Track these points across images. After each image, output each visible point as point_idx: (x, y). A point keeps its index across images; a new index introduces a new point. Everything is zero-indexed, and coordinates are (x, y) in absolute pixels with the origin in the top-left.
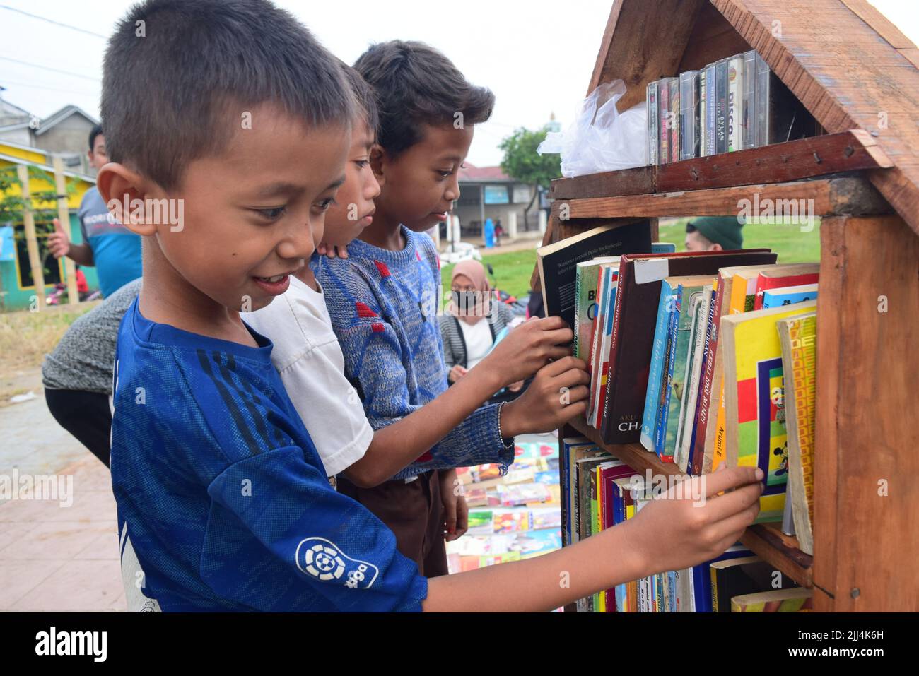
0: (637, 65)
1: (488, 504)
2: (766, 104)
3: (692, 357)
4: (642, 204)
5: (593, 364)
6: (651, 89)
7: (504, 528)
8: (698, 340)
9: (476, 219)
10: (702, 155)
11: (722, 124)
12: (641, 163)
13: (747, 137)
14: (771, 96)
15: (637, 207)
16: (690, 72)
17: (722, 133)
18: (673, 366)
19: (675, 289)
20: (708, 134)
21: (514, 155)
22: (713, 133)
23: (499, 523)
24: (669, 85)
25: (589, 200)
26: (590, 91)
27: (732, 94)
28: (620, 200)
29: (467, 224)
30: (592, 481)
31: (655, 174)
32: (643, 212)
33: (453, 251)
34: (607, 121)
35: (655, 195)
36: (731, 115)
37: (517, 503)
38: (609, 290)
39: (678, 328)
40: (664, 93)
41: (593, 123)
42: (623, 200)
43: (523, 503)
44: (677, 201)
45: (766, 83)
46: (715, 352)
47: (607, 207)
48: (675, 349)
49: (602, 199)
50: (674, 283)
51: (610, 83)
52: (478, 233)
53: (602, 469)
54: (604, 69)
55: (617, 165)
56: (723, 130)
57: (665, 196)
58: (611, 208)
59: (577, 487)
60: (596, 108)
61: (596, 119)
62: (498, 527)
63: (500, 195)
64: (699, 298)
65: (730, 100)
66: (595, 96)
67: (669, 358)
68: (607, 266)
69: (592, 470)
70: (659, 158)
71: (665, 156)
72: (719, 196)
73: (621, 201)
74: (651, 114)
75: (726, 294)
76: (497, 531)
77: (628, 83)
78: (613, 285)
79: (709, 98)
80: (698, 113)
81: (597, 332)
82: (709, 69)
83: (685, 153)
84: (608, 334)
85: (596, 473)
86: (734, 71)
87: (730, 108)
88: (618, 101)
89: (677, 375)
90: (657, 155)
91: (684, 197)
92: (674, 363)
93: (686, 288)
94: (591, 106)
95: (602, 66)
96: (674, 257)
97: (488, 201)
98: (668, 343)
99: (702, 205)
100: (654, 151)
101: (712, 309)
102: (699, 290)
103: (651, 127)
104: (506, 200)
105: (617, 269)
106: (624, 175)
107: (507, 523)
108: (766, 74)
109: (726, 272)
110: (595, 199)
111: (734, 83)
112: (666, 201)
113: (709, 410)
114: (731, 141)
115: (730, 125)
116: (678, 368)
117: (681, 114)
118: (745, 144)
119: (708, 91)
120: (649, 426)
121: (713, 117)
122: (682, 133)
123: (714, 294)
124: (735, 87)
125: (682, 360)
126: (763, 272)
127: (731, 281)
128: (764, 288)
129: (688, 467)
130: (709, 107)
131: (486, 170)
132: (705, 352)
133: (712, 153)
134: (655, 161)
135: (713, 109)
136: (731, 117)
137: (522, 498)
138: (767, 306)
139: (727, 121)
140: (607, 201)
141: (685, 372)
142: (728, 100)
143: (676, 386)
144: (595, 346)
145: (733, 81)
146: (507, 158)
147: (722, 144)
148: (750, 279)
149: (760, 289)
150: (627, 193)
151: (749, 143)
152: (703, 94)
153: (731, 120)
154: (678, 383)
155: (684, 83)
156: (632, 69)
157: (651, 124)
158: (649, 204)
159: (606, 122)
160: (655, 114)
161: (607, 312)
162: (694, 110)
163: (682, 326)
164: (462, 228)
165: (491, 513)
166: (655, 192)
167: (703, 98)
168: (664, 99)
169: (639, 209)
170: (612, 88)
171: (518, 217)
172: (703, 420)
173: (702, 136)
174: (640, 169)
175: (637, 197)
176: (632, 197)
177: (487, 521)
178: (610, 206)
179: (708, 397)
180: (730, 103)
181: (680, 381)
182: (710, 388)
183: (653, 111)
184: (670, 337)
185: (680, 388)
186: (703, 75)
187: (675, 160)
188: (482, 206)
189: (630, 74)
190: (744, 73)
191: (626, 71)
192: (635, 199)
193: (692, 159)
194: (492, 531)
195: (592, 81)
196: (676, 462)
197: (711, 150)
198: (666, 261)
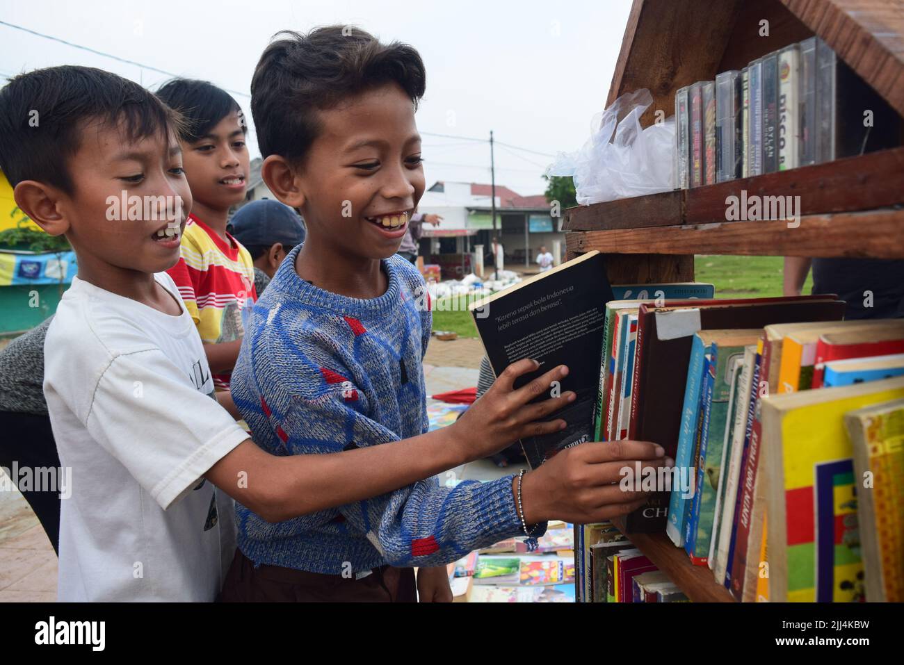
0: (665, 71)
1: (515, 550)
2: (830, 108)
3: (731, 437)
4: (668, 238)
5: (610, 430)
6: (681, 97)
7: (531, 578)
8: (737, 416)
9: (521, 248)
10: (745, 176)
11: (771, 135)
12: (669, 187)
13: (804, 153)
14: (839, 96)
15: (661, 242)
16: (729, 73)
17: (771, 148)
18: (706, 445)
19: (709, 348)
20: (752, 150)
21: (558, 184)
22: (758, 148)
23: (527, 572)
24: (701, 90)
25: (607, 232)
26: (609, 104)
27: (784, 97)
28: (642, 232)
29: (511, 252)
30: (609, 572)
31: (684, 201)
32: (669, 248)
33: (497, 279)
34: (628, 137)
35: (684, 227)
36: (782, 123)
37: (546, 551)
38: (627, 343)
39: (712, 397)
40: (696, 100)
41: (612, 140)
42: (645, 232)
43: (553, 550)
44: (711, 234)
45: (831, 78)
46: (759, 434)
47: (627, 240)
48: (708, 424)
49: (621, 231)
50: (708, 339)
51: (632, 93)
52: (522, 261)
53: (620, 560)
54: (624, 76)
55: (637, 189)
56: (772, 144)
57: (696, 228)
58: (632, 242)
59: (591, 576)
60: (615, 123)
61: (616, 137)
62: (525, 577)
63: (544, 223)
64: (739, 361)
65: (782, 105)
66: (615, 109)
67: (701, 434)
68: (625, 313)
69: (609, 558)
70: (691, 181)
71: (697, 178)
72: (767, 230)
73: (644, 234)
74: (681, 126)
75: (774, 361)
76: (523, 582)
77: (655, 94)
78: (631, 337)
79: (754, 103)
80: (739, 124)
81: (613, 392)
82: (752, 67)
83: (723, 174)
84: (625, 397)
85: (613, 562)
86: (786, 66)
87: (782, 114)
88: (643, 115)
89: (711, 457)
90: (688, 177)
91: (720, 230)
92: (707, 442)
93: (722, 348)
94: (610, 120)
95: (622, 72)
96: (709, 307)
97: (532, 230)
98: (700, 416)
99: (744, 240)
100: (684, 173)
101: (757, 378)
102: (740, 351)
103: (681, 143)
104: (550, 229)
105: (636, 318)
106: (647, 202)
107: (535, 573)
108: (830, 67)
109: (775, 332)
110: (613, 231)
111: (787, 82)
112: (696, 235)
113: (753, 512)
114: (783, 158)
115: (782, 136)
116: (713, 450)
117: (718, 125)
118: (801, 160)
119: (753, 97)
120: (676, 516)
121: (758, 127)
122: (719, 150)
123: (758, 359)
124: (788, 88)
125: (717, 440)
126: (826, 336)
127: (780, 344)
128: (826, 359)
129: (726, 579)
130: (753, 115)
131: (531, 199)
132: (747, 433)
133: (758, 172)
134: (685, 186)
135: (758, 119)
136: (783, 127)
137: (553, 545)
138: (829, 385)
139: (777, 132)
140: (627, 234)
141: (721, 454)
142: (779, 105)
143: (710, 472)
144: (612, 409)
145: (786, 80)
146: (552, 187)
147: (771, 161)
148: (807, 344)
149: (820, 359)
150: (649, 224)
151: (809, 160)
152: (745, 99)
153: (782, 130)
154: (713, 468)
155: (721, 87)
156: (659, 76)
157: (681, 140)
158: (676, 238)
159: (627, 140)
160: (685, 126)
161: (625, 369)
162: (734, 120)
163: (718, 397)
164: (506, 257)
165: (518, 561)
166: (684, 223)
167: (745, 105)
168: (696, 109)
169: (664, 245)
170: (635, 99)
171: (562, 245)
172: (744, 522)
173: (745, 153)
174: (665, 195)
175: (662, 229)
176: (655, 229)
177: (513, 569)
178: (630, 240)
179: (751, 494)
180: (782, 108)
181: (715, 465)
182: (753, 483)
183: (683, 123)
184: (701, 408)
185: (715, 474)
186: (746, 76)
187: (710, 182)
188: (527, 235)
189: (657, 82)
190: (800, 69)
191: (651, 79)
192: (660, 231)
193: (731, 182)
194: (519, 582)
195: (612, 90)
196: (710, 566)
197: (757, 170)
198: (697, 311)
